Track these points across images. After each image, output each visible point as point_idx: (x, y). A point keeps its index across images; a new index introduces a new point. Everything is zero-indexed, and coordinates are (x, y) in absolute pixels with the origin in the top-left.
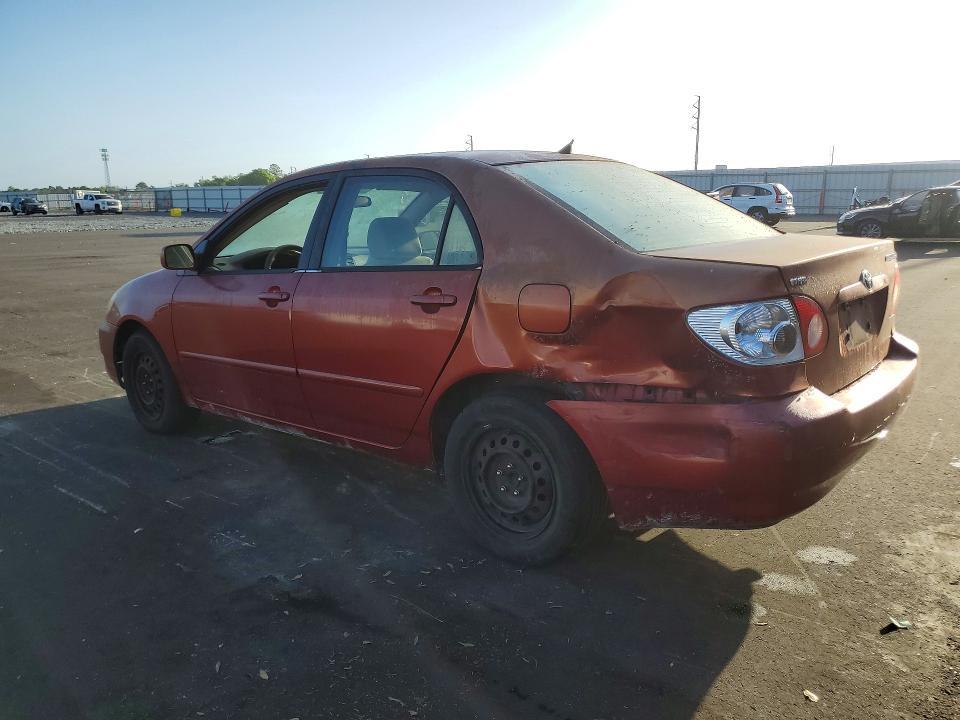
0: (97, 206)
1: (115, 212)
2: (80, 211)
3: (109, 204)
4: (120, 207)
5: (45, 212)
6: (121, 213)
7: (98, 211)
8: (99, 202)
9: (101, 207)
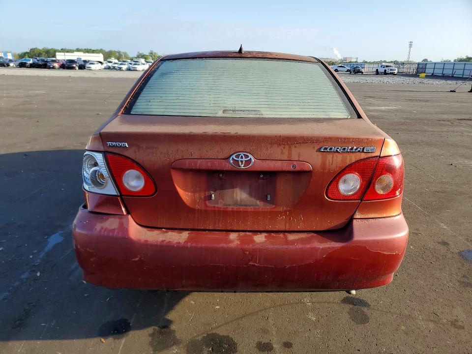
0: (385, 70)
1: (393, 74)
2: (377, 73)
3: (391, 70)
4: (396, 72)
5: (362, 73)
6: (396, 75)
7: (385, 73)
8: (387, 69)
9: (387, 72)
